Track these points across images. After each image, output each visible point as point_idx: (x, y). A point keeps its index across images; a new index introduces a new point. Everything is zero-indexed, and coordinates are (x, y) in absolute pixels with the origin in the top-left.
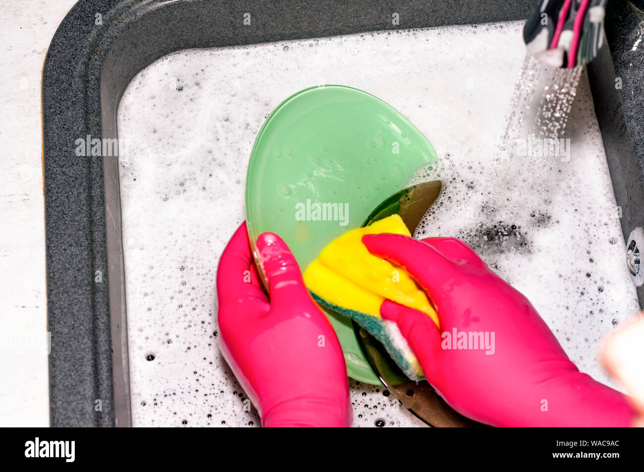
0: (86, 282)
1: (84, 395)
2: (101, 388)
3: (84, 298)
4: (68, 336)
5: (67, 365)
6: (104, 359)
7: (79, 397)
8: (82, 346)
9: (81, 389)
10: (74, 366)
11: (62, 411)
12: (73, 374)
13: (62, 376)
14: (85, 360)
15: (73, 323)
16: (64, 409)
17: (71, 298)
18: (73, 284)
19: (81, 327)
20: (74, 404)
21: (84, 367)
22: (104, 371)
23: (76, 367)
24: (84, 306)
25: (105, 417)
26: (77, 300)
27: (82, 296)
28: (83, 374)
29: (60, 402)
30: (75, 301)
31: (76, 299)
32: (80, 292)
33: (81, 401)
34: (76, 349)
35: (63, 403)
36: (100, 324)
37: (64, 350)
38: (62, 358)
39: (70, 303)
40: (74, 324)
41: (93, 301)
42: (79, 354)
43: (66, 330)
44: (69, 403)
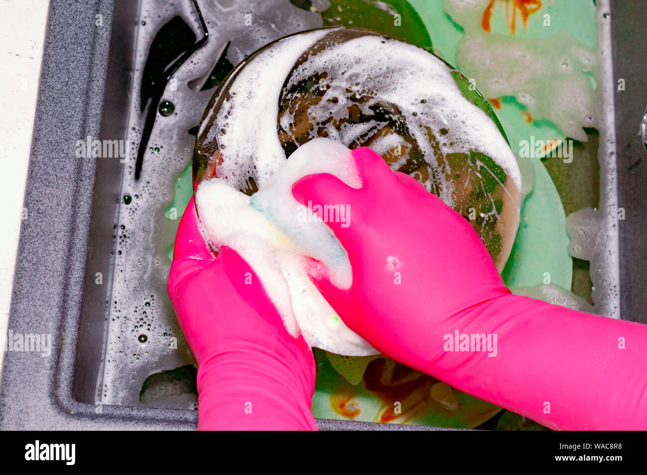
0: (87, 41)
1: (67, 154)
3: (83, 57)
4: (60, 92)
5: (54, 121)
6: (93, 122)
7: (62, 155)
8: (73, 105)
9: (65, 148)
10: (62, 123)
11: (42, 166)
12: (58, 131)
13: (47, 130)
14: (74, 119)
15: (67, 79)
16: (45, 164)
17: (69, 55)
18: (73, 41)
19: (75, 85)
20: (55, 161)
21: (71, 126)
23: (63, 124)
24: (82, 64)
26: (75, 58)
27: (81, 55)
28: (69, 132)
29: (42, 157)
30: (73, 58)
31: (74, 56)
32: (79, 50)
33: (63, 160)
34: (67, 106)
35: (44, 158)
36: (95, 87)
37: (53, 105)
38: (51, 113)
39: (67, 59)
40: (68, 81)
41: (91, 62)
42: (68, 112)
43: (59, 86)
44: (51, 159)
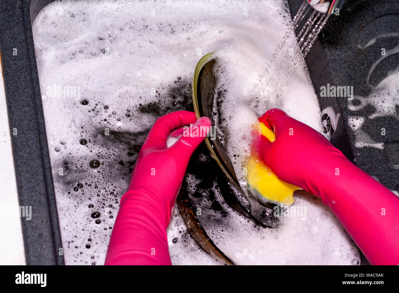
0: (35, 128)
1: (40, 192)
2: (48, 189)
3: (35, 137)
4: (27, 158)
5: (28, 175)
6: (48, 172)
7: (38, 193)
8: (37, 165)
9: (38, 189)
10: (33, 176)
11: (28, 202)
12: (32, 180)
13: (26, 181)
14: (39, 172)
15: (29, 151)
16: (29, 200)
17: (27, 137)
18: (27, 128)
19: (35, 153)
20: (35, 198)
21: (38, 176)
22: (49, 179)
23: (34, 176)
24: (35, 141)
25: (52, 205)
26: (31, 138)
27: (34, 136)
28: (38, 180)
29: (26, 197)
30: (30, 138)
31: (30, 137)
32: (32, 133)
33: (38, 196)
34: (33, 166)
35: (28, 197)
36: (44, 152)
37: (25, 166)
38: (25, 171)
39: (26, 139)
40: (30, 152)
41: (40, 139)
42: (35, 169)
43: (26, 155)
44: (32, 197)
